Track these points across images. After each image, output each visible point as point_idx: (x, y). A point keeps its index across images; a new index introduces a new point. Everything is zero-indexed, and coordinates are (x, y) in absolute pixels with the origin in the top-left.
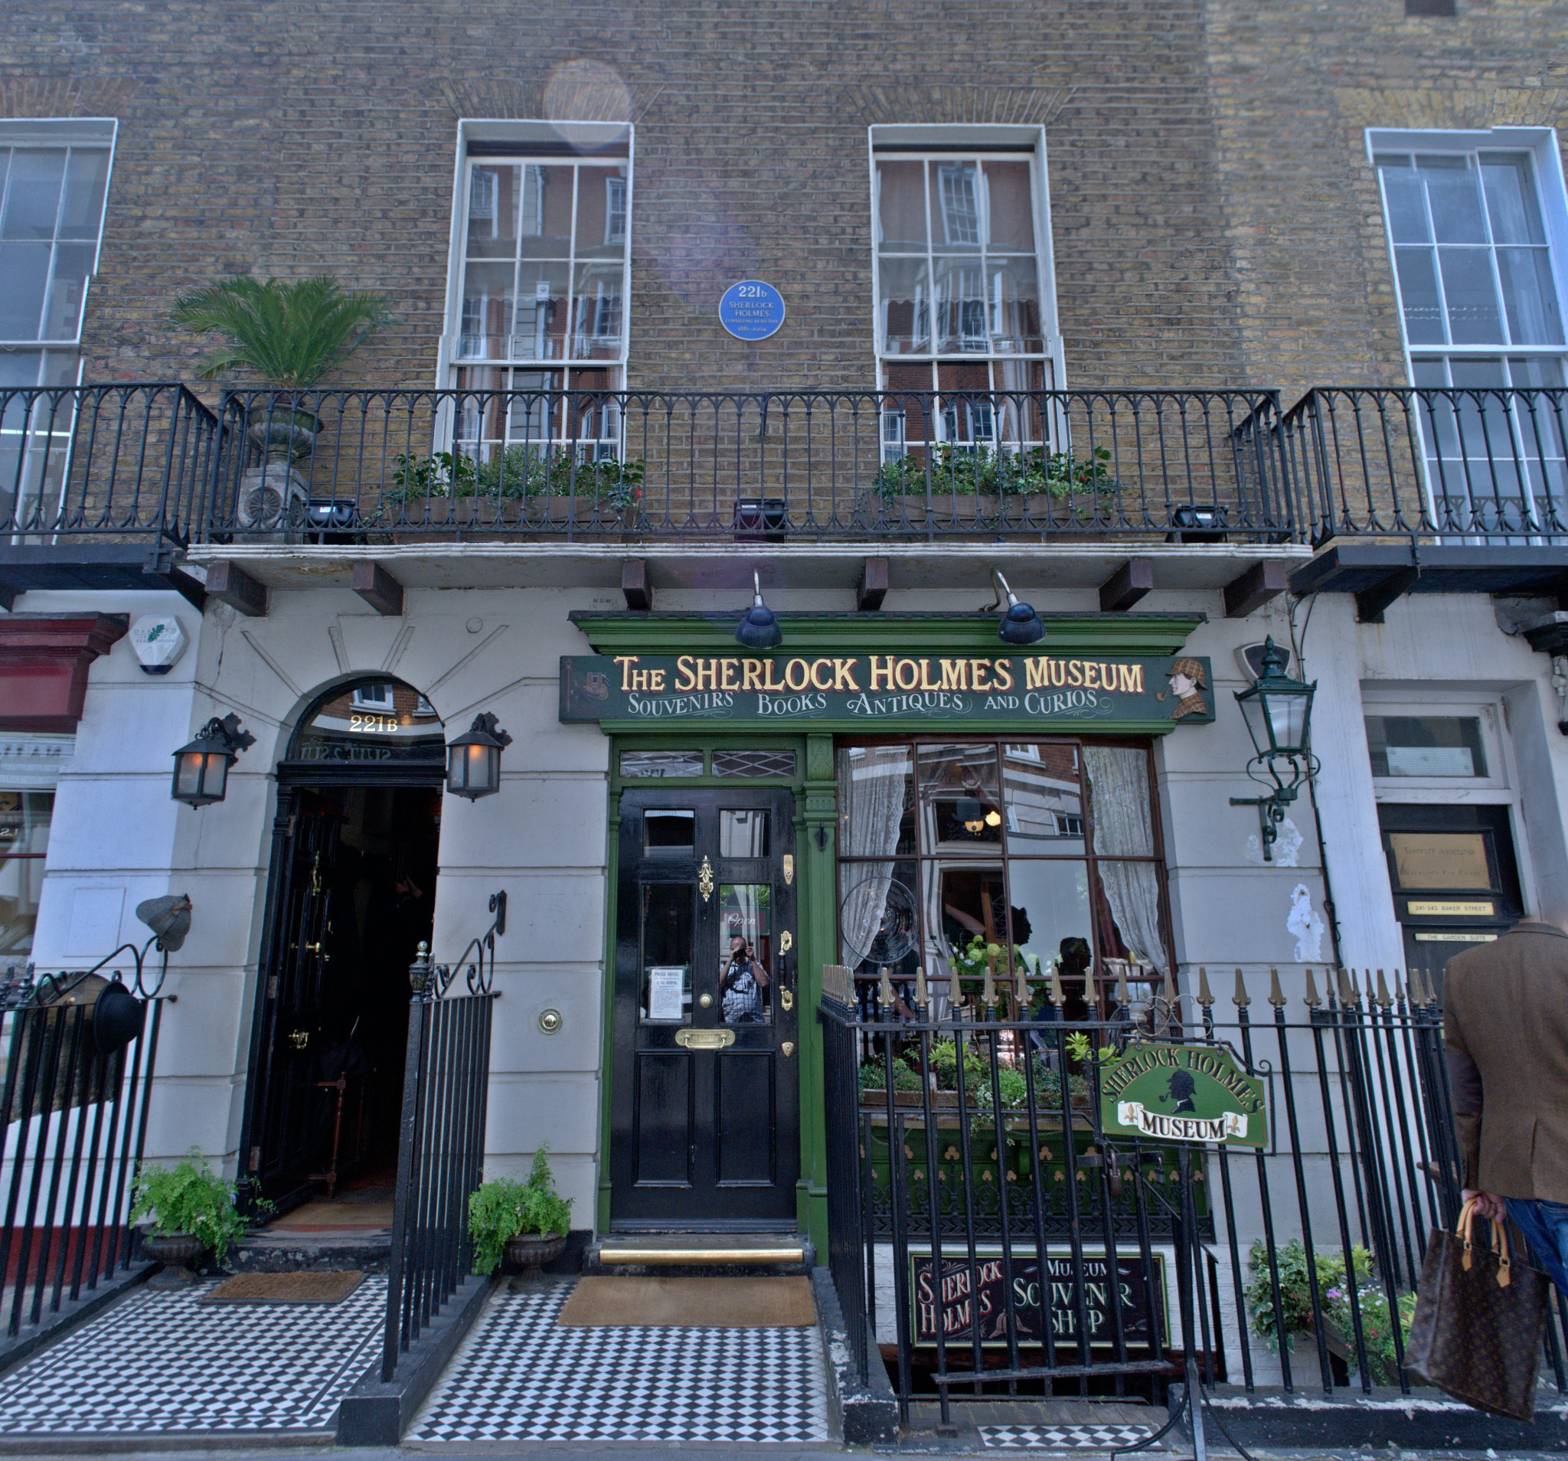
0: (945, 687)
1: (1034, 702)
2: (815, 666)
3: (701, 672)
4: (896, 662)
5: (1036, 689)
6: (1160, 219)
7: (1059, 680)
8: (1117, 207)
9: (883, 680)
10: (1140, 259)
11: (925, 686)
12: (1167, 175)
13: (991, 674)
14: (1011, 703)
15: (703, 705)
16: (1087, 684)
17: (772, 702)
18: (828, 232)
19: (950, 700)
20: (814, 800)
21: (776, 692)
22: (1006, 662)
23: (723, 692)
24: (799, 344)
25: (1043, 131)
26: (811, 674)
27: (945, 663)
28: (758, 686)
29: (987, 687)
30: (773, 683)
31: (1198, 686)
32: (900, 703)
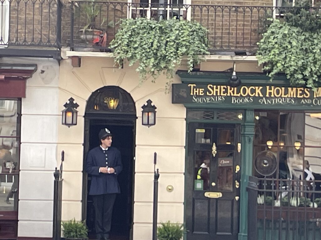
0: (289, 96)
1: (316, 102)
2: (250, 89)
3: (215, 90)
4: (274, 88)
5: (317, 98)
9: (270, 93)
13: (303, 92)
14: (309, 102)
15: (215, 100)
19: (290, 100)
20: (248, 128)
22: (308, 89)
23: (222, 96)
26: (248, 91)
27: (290, 89)
28: (232, 95)
29: (302, 97)
30: (237, 94)
32: (275, 101)
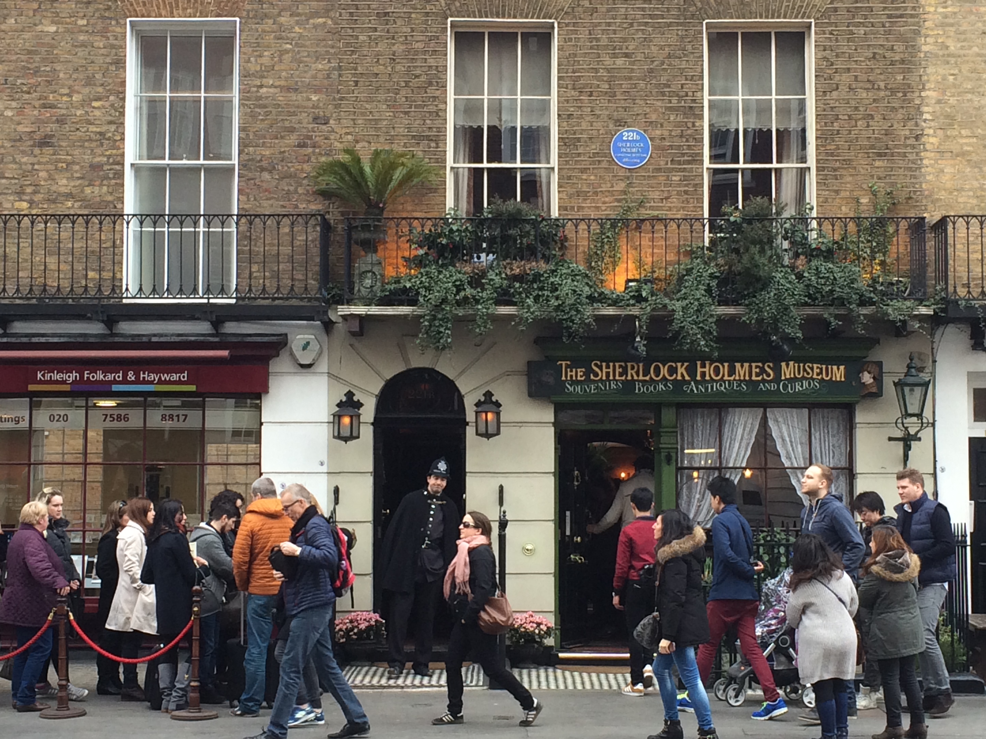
0: (737, 378)
1: (785, 387)
2: (666, 367)
3: (604, 370)
4: (710, 365)
5: (786, 379)
6: (882, 85)
7: (799, 374)
8: (856, 77)
9: (703, 374)
10: (868, 112)
11: (726, 378)
12: (888, 54)
13: (763, 371)
14: (773, 387)
15: (605, 387)
16: (815, 376)
17: (643, 387)
18: (678, 95)
19: (739, 385)
20: (665, 438)
21: (645, 381)
22: (771, 365)
23: (617, 381)
24: (659, 170)
25: (813, 24)
26: (664, 371)
27: (738, 365)
28: (636, 378)
29: (760, 378)
30: (644, 376)
31: (874, 378)
32: (712, 387)
